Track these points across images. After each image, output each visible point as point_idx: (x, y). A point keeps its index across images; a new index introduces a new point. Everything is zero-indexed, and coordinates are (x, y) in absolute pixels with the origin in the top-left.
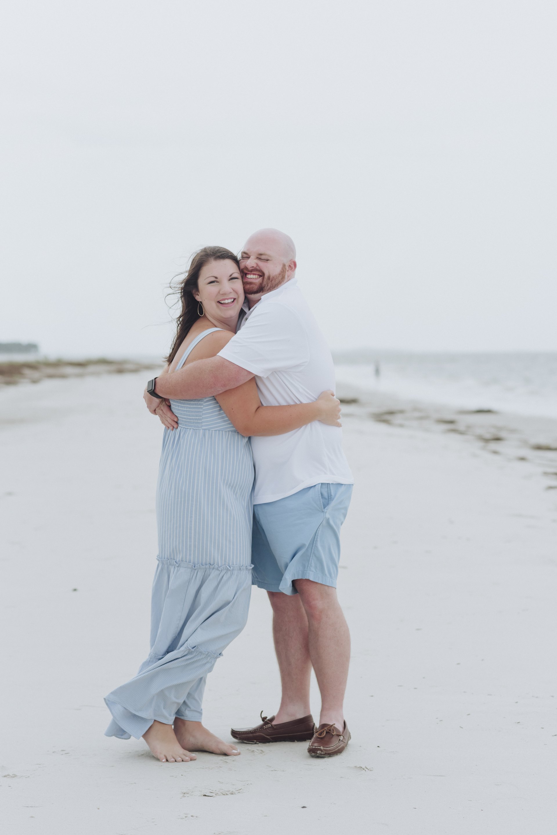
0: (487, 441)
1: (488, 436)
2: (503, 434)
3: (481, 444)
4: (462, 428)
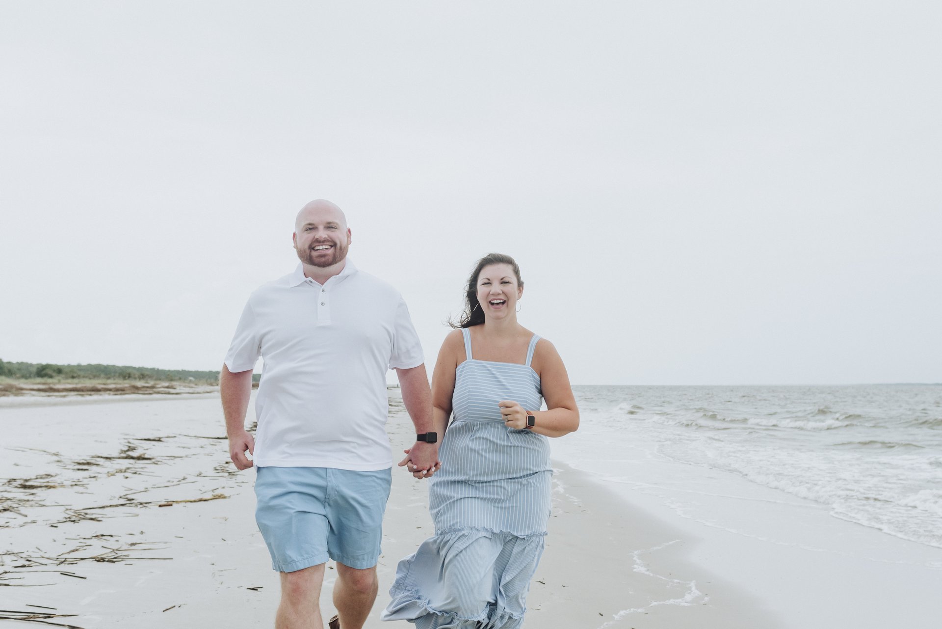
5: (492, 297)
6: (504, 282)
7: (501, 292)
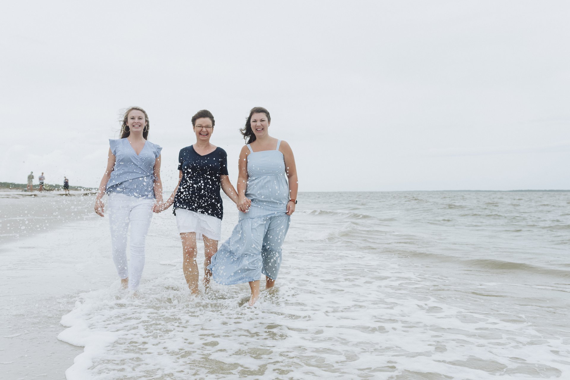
5: (257, 128)
6: (262, 121)
7: (261, 125)
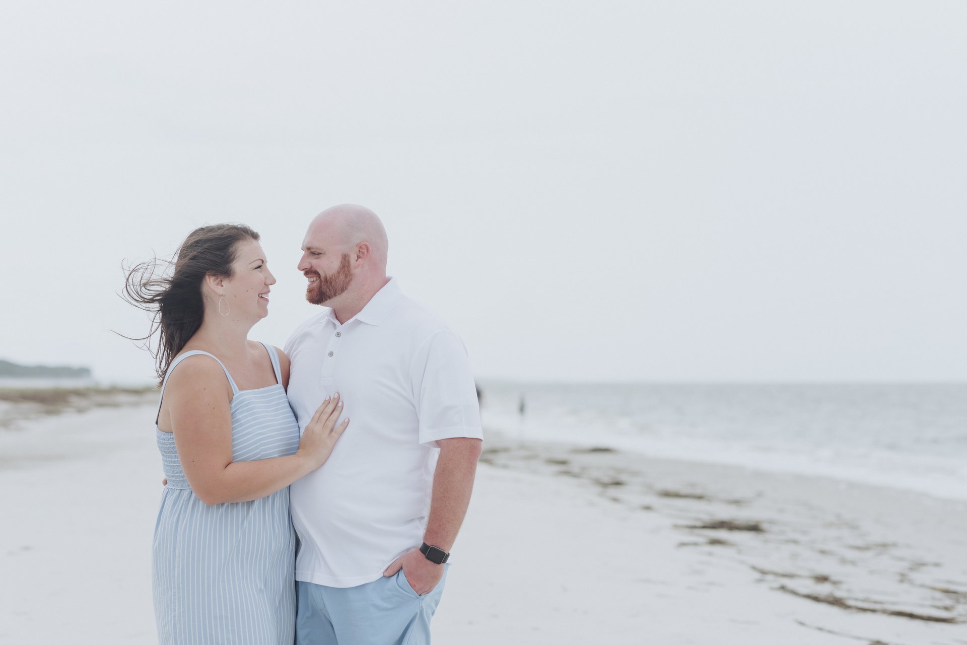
0: (605, 485)
1: (606, 480)
2: (623, 478)
3: (598, 489)
4: (575, 469)
